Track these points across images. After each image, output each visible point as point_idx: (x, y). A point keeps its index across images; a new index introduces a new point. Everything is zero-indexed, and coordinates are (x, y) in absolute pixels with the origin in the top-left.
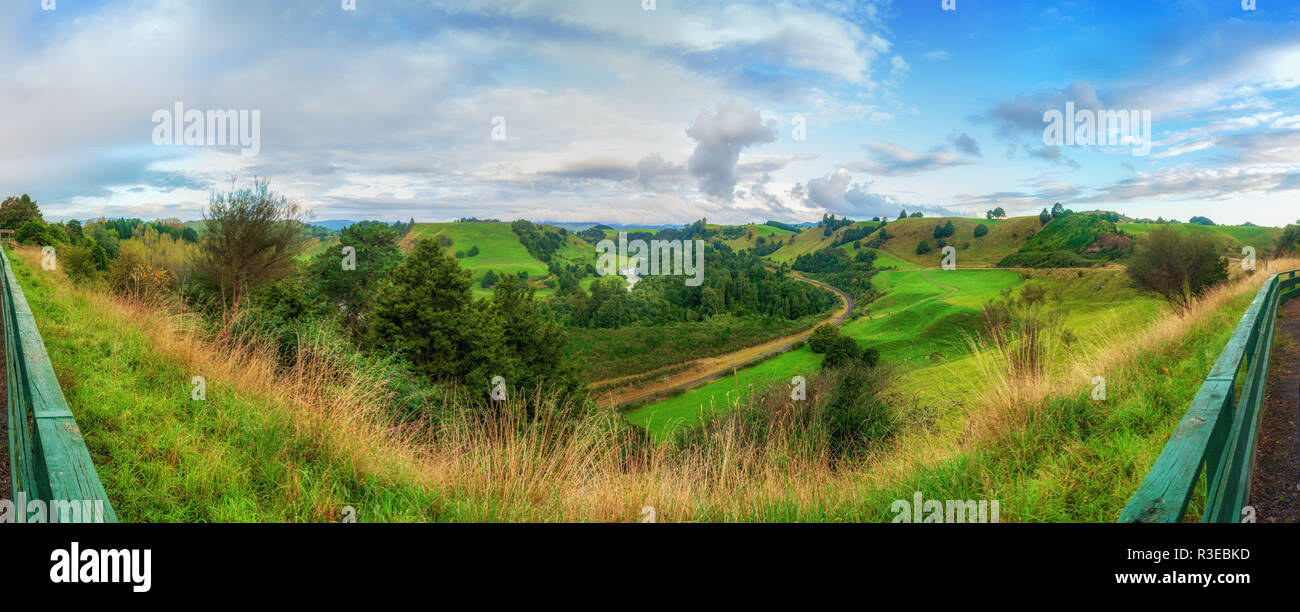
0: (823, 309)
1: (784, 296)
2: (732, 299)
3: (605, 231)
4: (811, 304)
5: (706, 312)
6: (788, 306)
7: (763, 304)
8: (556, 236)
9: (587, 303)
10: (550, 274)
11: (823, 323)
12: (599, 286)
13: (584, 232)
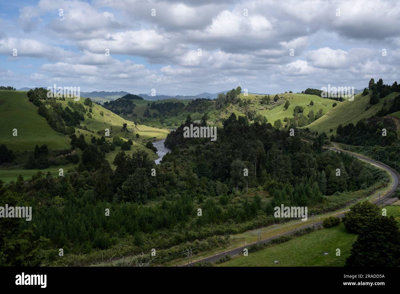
0: (364, 185)
1: (320, 170)
2: (264, 172)
3: (135, 102)
4: (351, 179)
5: (236, 185)
6: (325, 180)
7: (297, 178)
8: (80, 106)
9: (112, 178)
10: (73, 149)
11: (362, 201)
12: (124, 160)
13: (111, 102)
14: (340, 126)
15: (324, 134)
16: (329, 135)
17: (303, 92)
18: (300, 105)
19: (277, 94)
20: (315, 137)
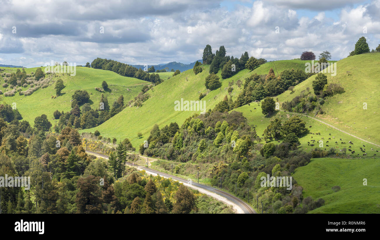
14: (156, 128)
15: (127, 142)
16: (137, 144)
17: (88, 65)
18: (84, 88)
19: (40, 67)
20: (110, 146)
